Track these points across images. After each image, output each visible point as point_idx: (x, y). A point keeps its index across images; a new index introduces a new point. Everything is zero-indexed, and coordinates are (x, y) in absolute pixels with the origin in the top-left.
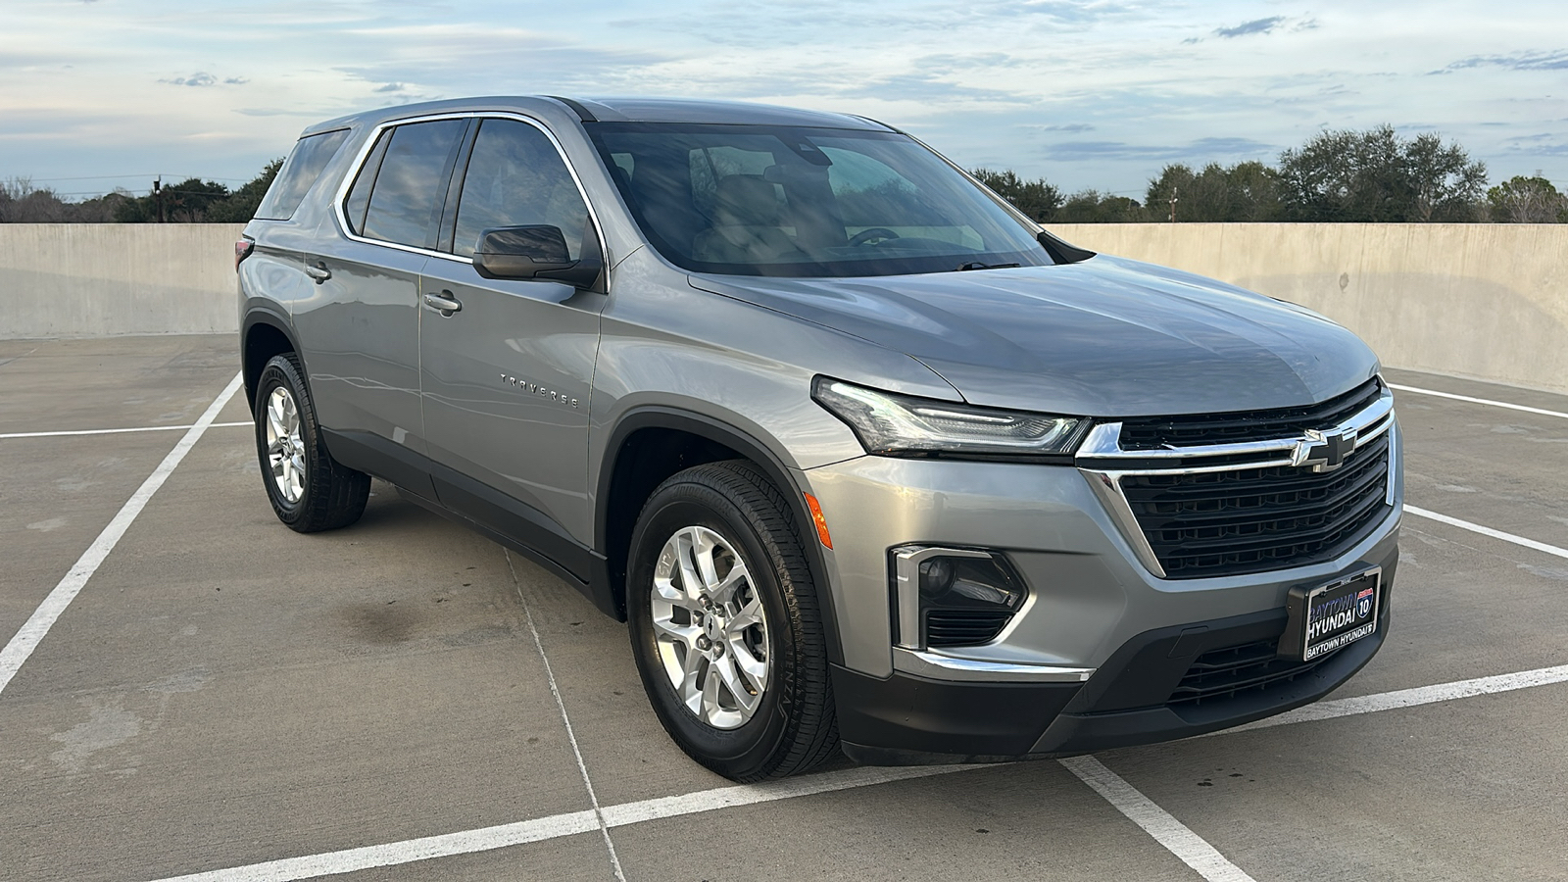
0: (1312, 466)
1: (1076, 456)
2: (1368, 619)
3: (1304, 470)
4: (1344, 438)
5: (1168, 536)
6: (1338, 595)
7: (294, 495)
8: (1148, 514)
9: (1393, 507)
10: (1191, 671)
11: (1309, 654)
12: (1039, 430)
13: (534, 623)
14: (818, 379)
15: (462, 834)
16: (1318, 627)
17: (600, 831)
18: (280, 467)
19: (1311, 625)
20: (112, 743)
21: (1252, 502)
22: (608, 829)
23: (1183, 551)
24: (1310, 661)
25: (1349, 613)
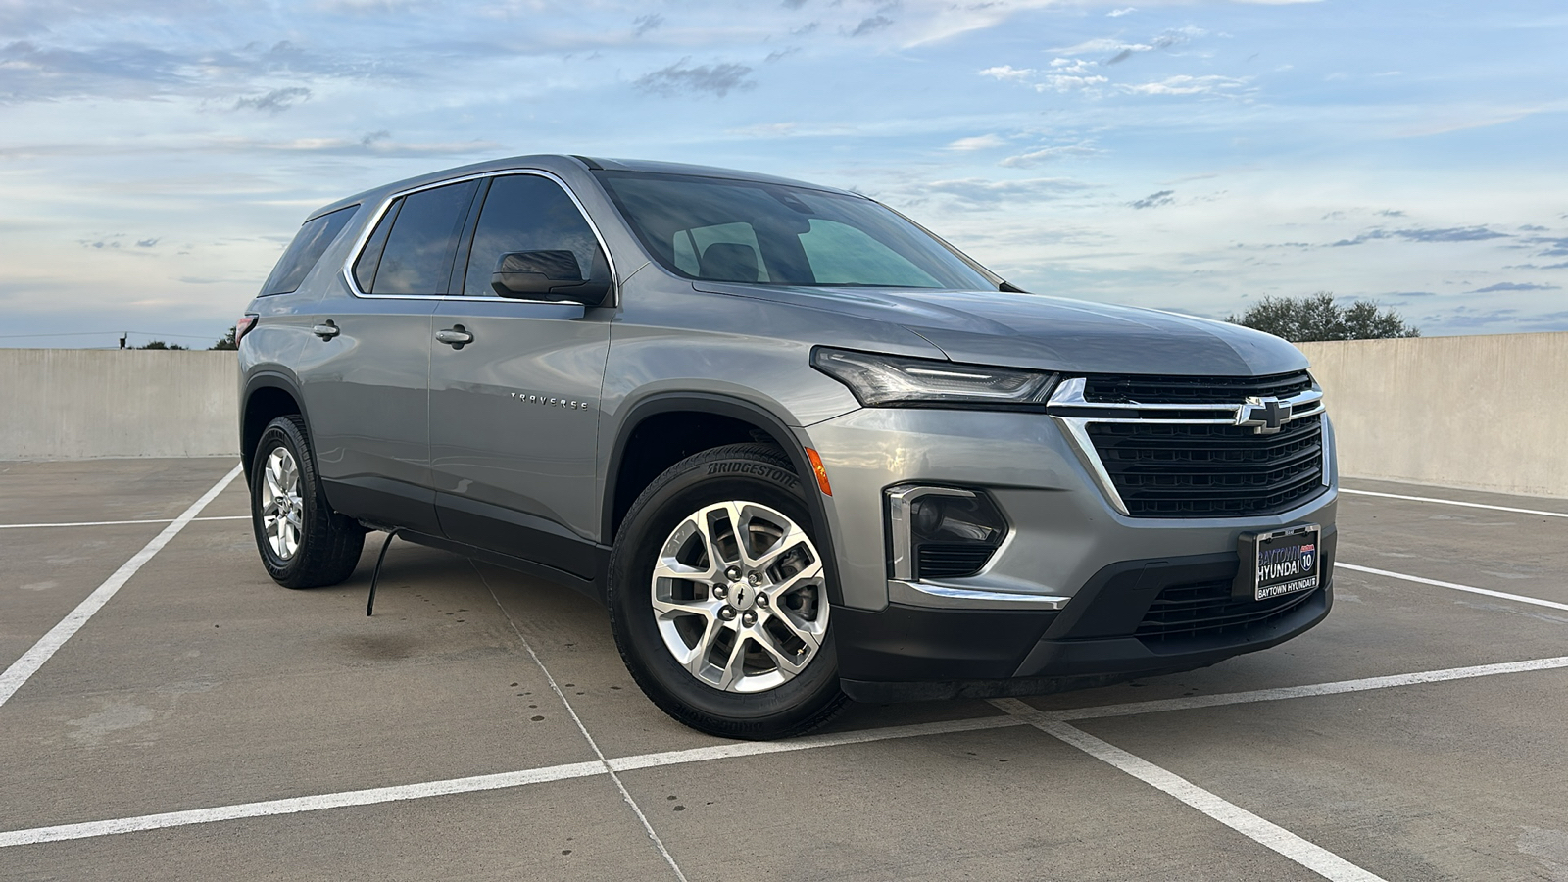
0: (1253, 428)
1: (1048, 405)
2: (1312, 572)
3: (1246, 430)
4: (1280, 406)
5: (1129, 480)
6: (1284, 545)
7: (288, 551)
8: (1111, 459)
9: (1328, 488)
10: (1153, 607)
11: (1260, 594)
12: (1013, 385)
13: (530, 645)
14: (816, 349)
15: (476, 778)
16: (1267, 571)
17: (608, 774)
18: (276, 526)
19: (1260, 567)
20: (127, 726)
21: (1202, 456)
22: (615, 773)
23: (1142, 495)
24: (1260, 602)
25: (1294, 564)
